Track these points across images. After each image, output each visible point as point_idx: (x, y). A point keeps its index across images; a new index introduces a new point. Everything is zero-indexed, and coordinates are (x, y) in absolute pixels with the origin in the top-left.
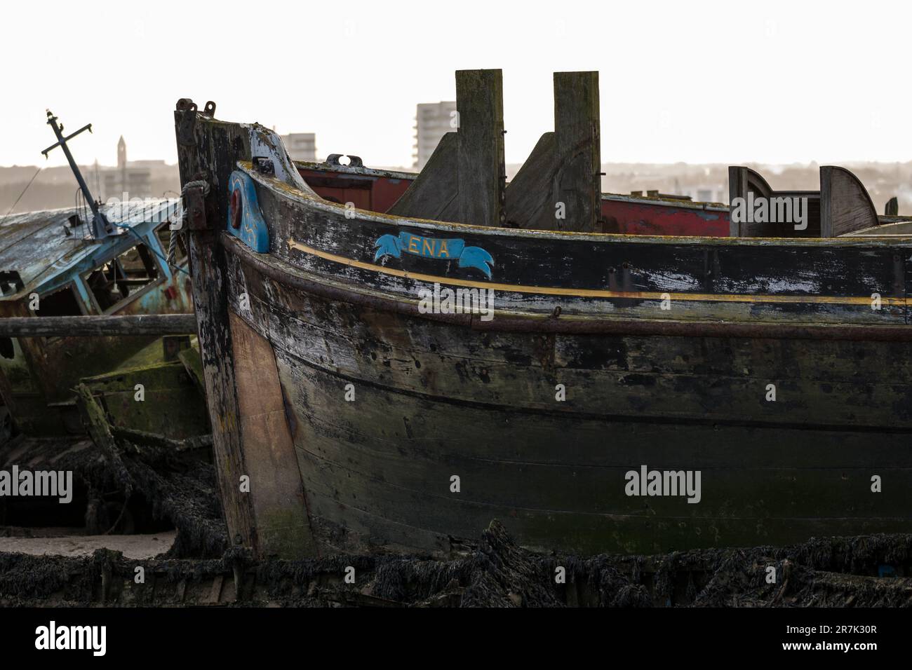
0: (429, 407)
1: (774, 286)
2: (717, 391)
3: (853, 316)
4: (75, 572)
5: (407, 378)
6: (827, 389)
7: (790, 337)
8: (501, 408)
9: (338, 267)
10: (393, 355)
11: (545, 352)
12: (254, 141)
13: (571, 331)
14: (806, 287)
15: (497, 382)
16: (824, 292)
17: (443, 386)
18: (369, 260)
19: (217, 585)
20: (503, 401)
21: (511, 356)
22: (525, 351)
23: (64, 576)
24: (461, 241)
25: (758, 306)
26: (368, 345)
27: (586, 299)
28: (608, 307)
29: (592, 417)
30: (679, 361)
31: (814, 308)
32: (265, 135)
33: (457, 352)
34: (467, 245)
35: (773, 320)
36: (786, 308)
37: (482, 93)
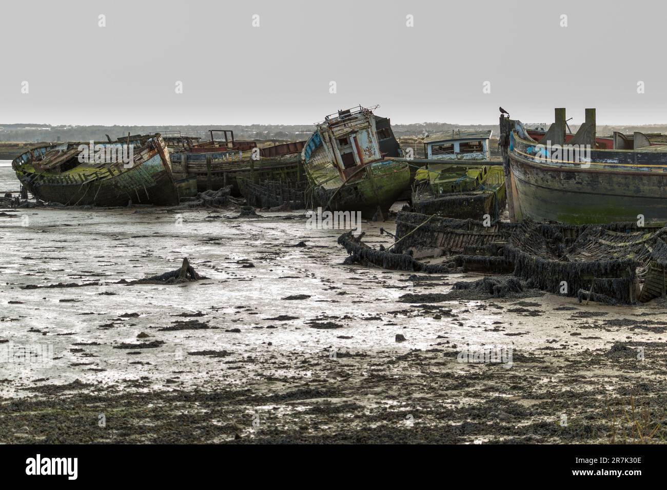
0: (538, 188)
1: (609, 161)
2: (595, 186)
3: (626, 169)
5: (533, 182)
6: (619, 186)
7: (611, 173)
8: (551, 189)
9: (521, 155)
10: (530, 176)
11: (559, 176)
12: (516, 125)
13: (564, 171)
14: (615, 161)
15: (550, 183)
16: (619, 163)
17: (540, 183)
18: (526, 153)
19: (494, 228)
20: (551, 187)
21: (553, 177)
22: (555, 175)
25: (605, 166)
26: (525, 173)
28: (573, 165)
29: (569, 192)
30: (587, 179)
31: (617, 167)
32: (518, 122)
33: (541, 175)
35: (608, 169)
36: (611, 166)
37: (560, 113)
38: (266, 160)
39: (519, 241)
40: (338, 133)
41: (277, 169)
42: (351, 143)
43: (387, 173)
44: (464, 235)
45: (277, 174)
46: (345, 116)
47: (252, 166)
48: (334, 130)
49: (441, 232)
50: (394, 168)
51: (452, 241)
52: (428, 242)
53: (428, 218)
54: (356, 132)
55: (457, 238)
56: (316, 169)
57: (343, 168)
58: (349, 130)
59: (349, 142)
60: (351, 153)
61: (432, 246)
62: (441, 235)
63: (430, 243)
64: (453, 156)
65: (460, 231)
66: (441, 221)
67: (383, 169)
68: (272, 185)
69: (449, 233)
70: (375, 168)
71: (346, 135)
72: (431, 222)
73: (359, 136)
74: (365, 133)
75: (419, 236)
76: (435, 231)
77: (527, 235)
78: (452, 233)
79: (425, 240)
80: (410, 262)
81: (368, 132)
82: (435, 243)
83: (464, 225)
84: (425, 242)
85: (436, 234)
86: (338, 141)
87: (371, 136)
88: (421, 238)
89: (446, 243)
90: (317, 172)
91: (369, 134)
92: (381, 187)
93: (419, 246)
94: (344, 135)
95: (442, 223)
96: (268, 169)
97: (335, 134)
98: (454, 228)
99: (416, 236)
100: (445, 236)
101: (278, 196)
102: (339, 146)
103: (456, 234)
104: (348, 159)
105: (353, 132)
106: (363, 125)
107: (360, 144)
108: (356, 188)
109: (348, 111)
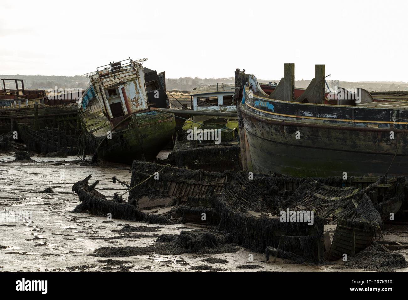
0: (263, 141)
1: (328, 116)
2: (315, 140)
3: (344, 124)
4: (196, 174)
5: (259, 134)
6: (337, 141)
7: (330, 128)
8: (275, 142)
9: (249, 108)
10: (257, 129)
11: (282, 129)
12: (250, 79)
13: (286, 125)
14: (334, 117)
15: (274, 136)
16: (338, 118)
17: (265, 136)
18: (253, 106)
19: (224, 179)
20: (275, 140)
21: (276, 130)
22: (279, 129)
23: (193, 175)
24: (268, 103)
25: (325, 121)
26: (253, 126)
27: (292, 118)
28: (295, 119)
29: (292, 145)
30: (308, 133)
31: (336, 122)
33: (266, 128)
34: (270, 104)
35: (327, 124)
36: (330, 121)
37: (289, 69)
38: (50, 108)
39: (235, 194)
40: (107, 84)
41: (60, 116)
42: (119, 94)
43: (152, 123)
44: (195, 185)
45: (60, 121)
46: (116, 67)
47: (36, 113)
48: (104, 81)
49: (174, 182)
50: (159, 118)
51: (184, 190)
52: (161, 190)
53: (162, 167)
54: (124, 83)
55: (189, 188)
56: (91, 117)
57: (111, 117)
58: (118, 81)
59: (117, 93)
60: (120, 102)
61: (164, 196)
62: (174, 185)
63: (163, 192)
64: (217, 108)
65: (192, 181)
66: (174, 171)
67: (147, 119)
68: (51, 132)
69: (181, 183)
70: (140, 118)
71: (114, 86)
72: (164, 172)
73: (127, 87)
74: (132, 85)
75: (152, 185)
76: (168, 181)
77: (243, 187)
78: (184, 183)
79: (158, 189)
80: (133, 212)
81: (135, 83)
82: (168, 192)
83: (195, 175)
84: (159, 191)
85: (169, 184)
86: (107, 92)
87: (138, 87)
88: (154, 188)
89: (178, 192)
90: (92, 121)
91: (136, 85)
92: (145, 136)
93: (152, 195)
94: (113, 86)
95: (175, 173)
96: (51, 116)
97: (104, 85)
98: (186, 178)
99: (150, 185)
100: (177, 186)
101: (56, 143)
102: (108, 97)
103: (188, 184)
104: (117, 108)
105: (122, 83)
106: (132, 77)
107: (127, 95)
108: (122, 137)
109: (119, 63)
